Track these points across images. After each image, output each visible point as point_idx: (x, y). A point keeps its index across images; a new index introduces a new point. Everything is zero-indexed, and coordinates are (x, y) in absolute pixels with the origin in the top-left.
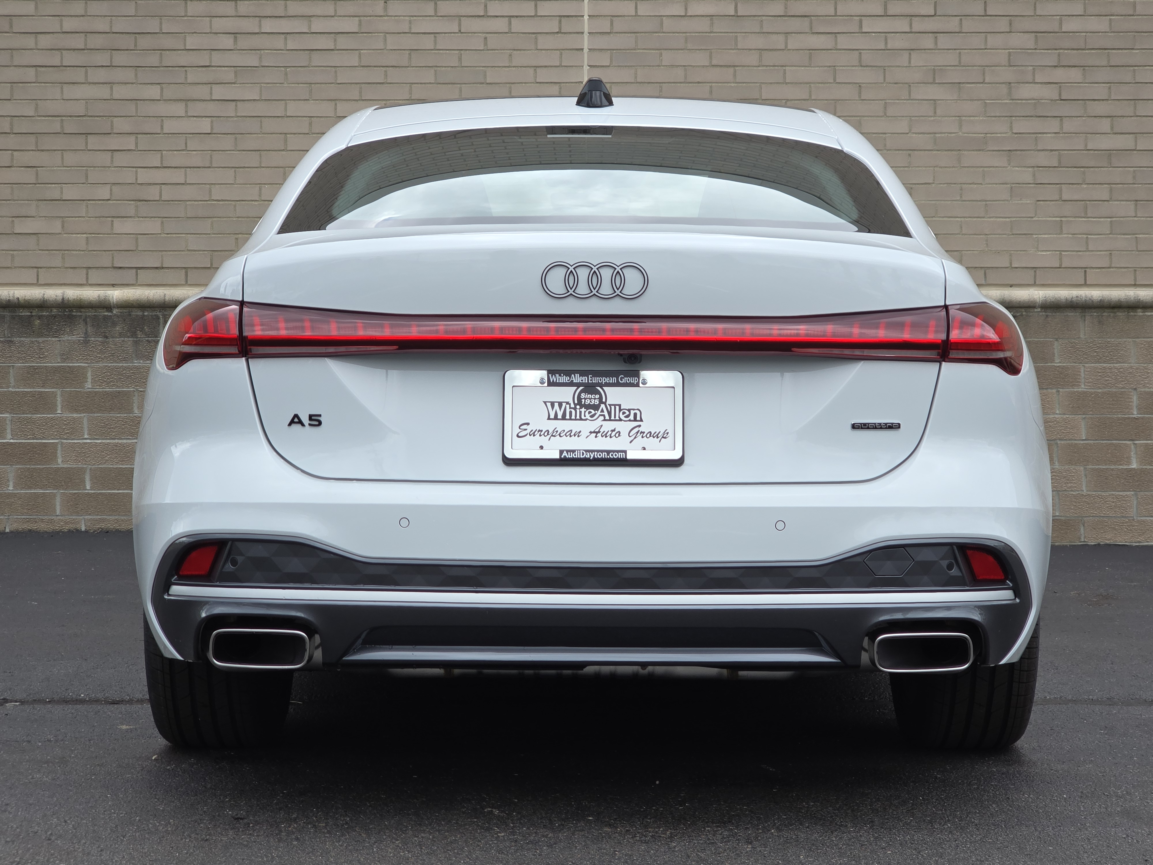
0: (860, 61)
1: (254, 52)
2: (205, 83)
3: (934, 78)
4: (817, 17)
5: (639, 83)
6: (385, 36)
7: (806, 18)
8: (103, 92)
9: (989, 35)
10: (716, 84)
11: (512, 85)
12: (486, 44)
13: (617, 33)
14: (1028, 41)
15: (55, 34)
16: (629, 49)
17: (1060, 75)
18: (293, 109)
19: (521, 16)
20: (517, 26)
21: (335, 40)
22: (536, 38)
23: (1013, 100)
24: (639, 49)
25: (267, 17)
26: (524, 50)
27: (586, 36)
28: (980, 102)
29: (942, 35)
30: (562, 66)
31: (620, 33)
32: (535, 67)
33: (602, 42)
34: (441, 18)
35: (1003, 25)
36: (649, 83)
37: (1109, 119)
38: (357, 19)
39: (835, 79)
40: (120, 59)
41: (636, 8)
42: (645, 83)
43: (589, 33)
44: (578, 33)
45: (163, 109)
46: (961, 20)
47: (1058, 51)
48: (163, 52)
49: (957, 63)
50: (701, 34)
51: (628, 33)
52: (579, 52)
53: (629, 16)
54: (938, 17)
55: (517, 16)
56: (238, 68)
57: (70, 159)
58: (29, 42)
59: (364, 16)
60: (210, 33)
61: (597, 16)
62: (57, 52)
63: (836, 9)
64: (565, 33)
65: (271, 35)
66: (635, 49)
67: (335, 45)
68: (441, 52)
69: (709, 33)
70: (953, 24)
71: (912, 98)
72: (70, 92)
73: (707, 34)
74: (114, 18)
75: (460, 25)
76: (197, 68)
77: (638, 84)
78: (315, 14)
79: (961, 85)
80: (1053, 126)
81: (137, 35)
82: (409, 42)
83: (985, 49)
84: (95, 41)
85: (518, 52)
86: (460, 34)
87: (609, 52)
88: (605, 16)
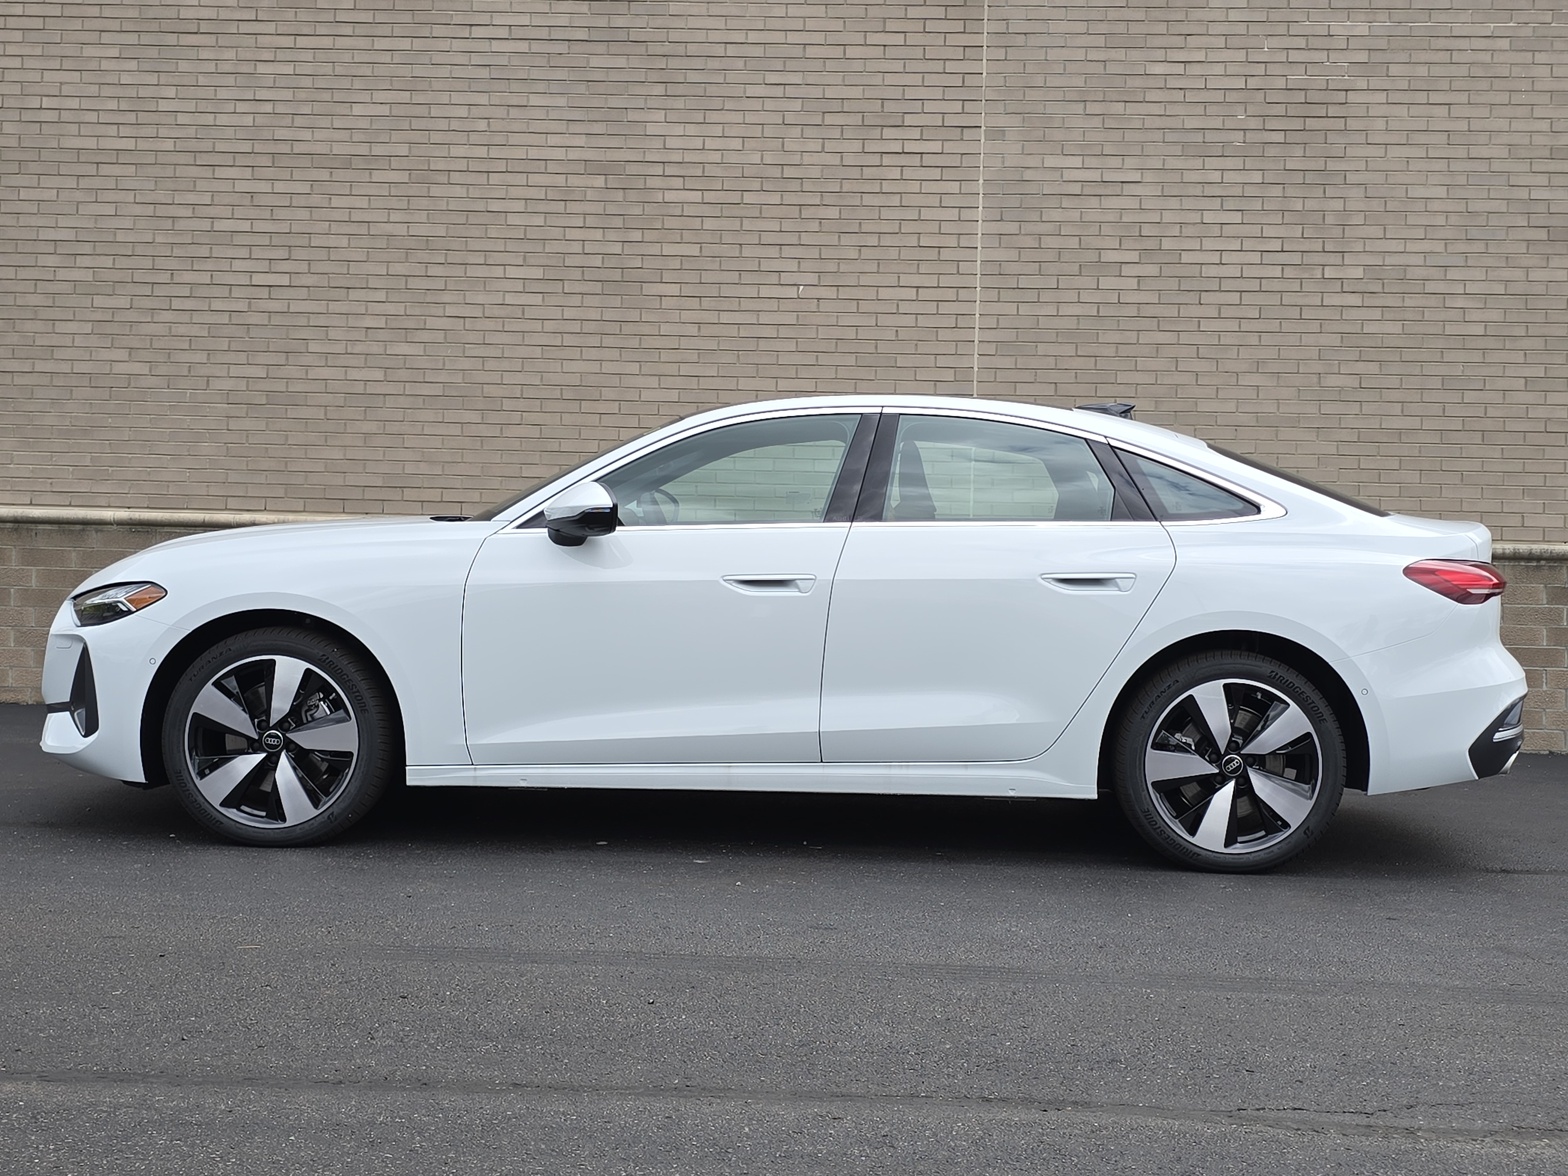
0: (1198, 354)
1: (713, 337)
2: (675, 362)
3: (1258, 369)
4: (1163, 319)
5: (1019, 368)
6: (817, 328)
7: (1155, 319)
8: (595, 367)
9: (1303, 335)
10: (1081, 371)
11: (917, 368)
12: (897, 336)
13: (1002, 328)
14: (1336, 340)
15: (558, 321)
16: (1011, 342)
17: (1360, 368)
18: (743, 383)
19: (926, 314)
20: (922, 321)
21: (779, 330)
22: (937, 332)
23: (1322, 387)
24: (1019, 342)
26: (928, 341)
27: (977, 330)
28: (1294, 389)
29: (1265, 334)
30: (957, 354)
31: (1005, 328)
32: (936, 354)
33: (990, 336)
34: (862, 314)
35: (1315, 327)
36: (1027, 369)
37: (1400, 404)
38: (796, 313)
39: (1177, 368)
40: (608, 341)
41: (1018, 309)
42: (1024, 368)
43: (980, 328)
44: (971, 328)
45: (640, 382)
46: (1281, 322)
47: (1360, 349)
48: (642, 336)
49: (1276, 357)
50: (1069, 330)
51: (1011, 328)
52: (971, 343)
53: (1012, 315)
54: (1262, 320)
55: (923, 314)
56: (700, 351)
57: (567, 419)
58: (538, 326)
59: (802, 311)
60: (680, 322)
61: (986, 315)
62: (558, 334)
63: (1179, 312)
65: (728, 325)
66: (1016, 342)
67: (778, 334)
68: (861, 341)
69: (1076, 329)
70: (1274, 326)
71: (1239, 384)
72: (568, 366)
74: (606, 309)
75: (876, 320)
77: (1018, 370)
79: (1280, 375)
80: (1355, 408)
82: (837, 333)
83: (1300, 346)
84: (589, 327)
85: (923, 342)
86: (876, 327)
87: (995, 343)
88: (992, 315)
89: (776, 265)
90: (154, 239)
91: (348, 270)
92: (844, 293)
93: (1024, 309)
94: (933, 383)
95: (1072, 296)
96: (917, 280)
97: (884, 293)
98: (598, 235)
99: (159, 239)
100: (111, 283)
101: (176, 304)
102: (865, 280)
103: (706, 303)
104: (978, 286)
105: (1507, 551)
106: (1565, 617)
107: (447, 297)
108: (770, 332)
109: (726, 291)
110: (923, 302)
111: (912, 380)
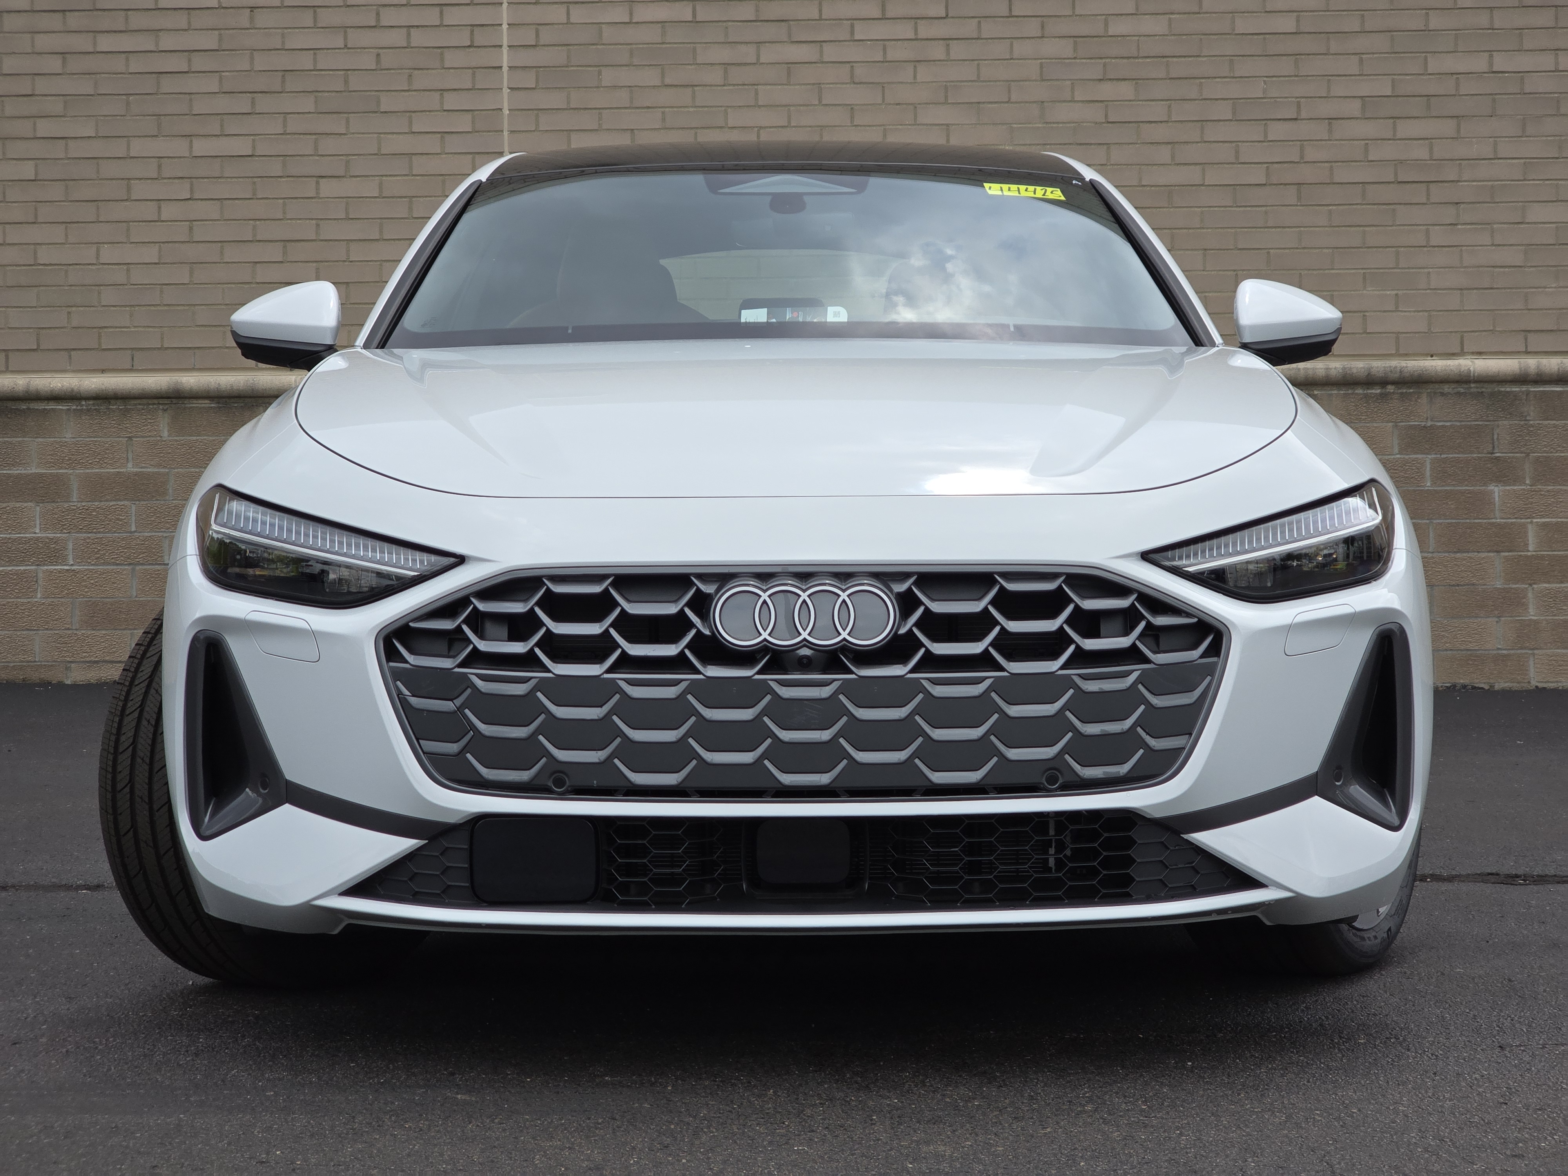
0: (852, 77)
1: (87, 76)
2: (27, 117)
3: (946, 97)
4: (797, 22)
5: (573, 109)
7: (783, 23)
9: (1015, 42)
10: (670, 109)
11: (413, 114)
12: (378, 62)
13: (544, 45)
16: (560, 67)
17: (1107, 91)
18: (138, 147)
19: (422, 26)
20: (418, 38)
21: (190, 60)
22: (442, 54)
23: (1047, 123)
24: (572, 66)
25: (104, 32)
26: (428, 69)
27: (505, 50)
28: (1004, 127)
29: (956, 41)
30: (476, 89)
31: (548, 45)
32: (441, 90)
33: (526, 58)
34: (322, 30)
35: (1032, 28)
36: (586, 109)
37: (1170, 146)
38: (217, 32)
39: (820, 100)
41: (568, 14)
42: (581, 109)
43: (509, 46)
44: (495, 46)
46: (979, 22)
47: (1104, 60)
49: (975, 78)
50: (650, 46)
51: (559, 45)
52: (496, 71)
53: (559, 24)
54: (951, 20)
55: (418, 27)
56: (68, 98)
59: (226, 29)
60: (33, 53)
61: (519, 24)
63: (820, 11)
64: (479, 47)
65: (110, 55)
66: (567, 66)
67: (189, 66)
68: (323, 72)
69: (660, 44)
70: (969, 28)
71: (918, 122)
73: (658, 46)
75: (345, 38)
76: (16, 98)
77: (573, 111)
78: (164, 28)
79: (981, 106)
82: (282, 61)
83: (1011, 59)
85: (420, 72)
86: (346, 50)
87: (535, 69)
88: (528, 24)
93: (579, 15)
94: (439, 135)
103: (74, 21)
105: (1333, 373)
106: (1428, 473)
108: (177, 63)
110: (418, 7)
111: (406, 133)
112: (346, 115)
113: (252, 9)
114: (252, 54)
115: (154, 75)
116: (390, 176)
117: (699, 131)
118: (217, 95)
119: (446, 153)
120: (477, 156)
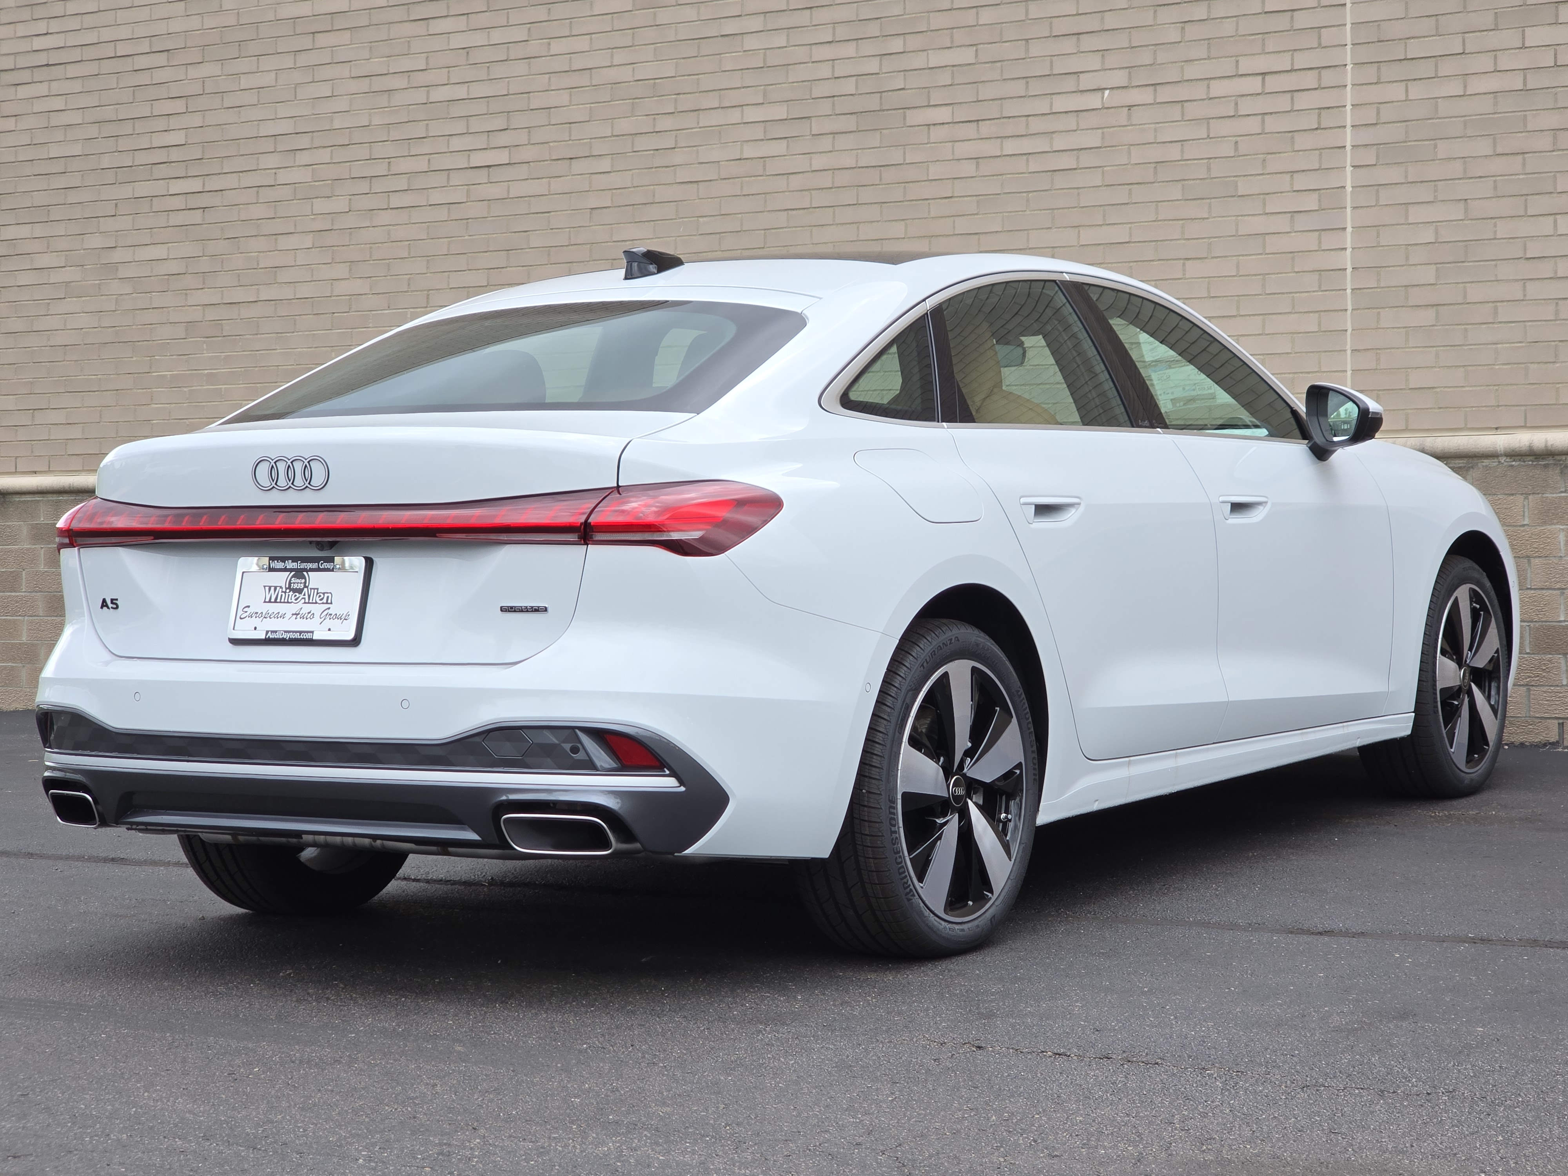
1: (995, 177)
2: (948, 216)
5: (1410, 183)
10: (1502, 178)
11: (1267, 196)
12: (1236, 149)
13: (1384, 123)
15: (805, 174)
16: (1398, 143)
19: (1276, 113)
20: (1271, 124)
21: (1078, 158)
22: (1293, 138)
24: (1410, 141)
25: (1009, 137)
26: (1280, 153)
27: (1349, 130)
30: (1322, 169)
31: (1388, 123)
32: (1291, 172)
33: (1367, 136)
34: (1189, 122)
36: (1422, 182)
38: (1100, 131)
41: (1407, 91)
42: (1417, 182)
43: (1352, 126)
44: (1340, 127)
48: (907, 185)
50: (1483, 116)
51: (1398, 122)
52: (1341, 150)
53: (1398, 101)
55: (1271, 113)
56: (981, 197)
59: (1108, 127)
60: (953, 160)
61: (1361, 104)
62: (807, 193)
64: (1325, 129)
65: (1013, 158)
66: (1405, 142)
68: (1189, 162)
69: (1492, 114)
73: (1491, 116)
74: (860, 151)
75: (1208, 129)
76: (939, 200)
77: (1409, 185)
78: (1056, 130)
81: (882, 168)
82: (1155, 154)
84: (843, 178)
85: (1273, 156)
86: (1208, 140)
87: (1375, 147)
88: (1370, 104)
89: (1073, 65)
90: (370, 121)
91: (570, 136)
92: (1165, 94)
93: (1417, 91)
94: (1289, 215)
95: (1484, 63)
96: (1261, 64)
97: (1219, 88)
98: (850, 50)
99: (377, 121)
100: (330, 182)
101: (396, 201)
102: (1192, 72)
103: (986, 129)
104: (1349, 61)
107: (678, 158)
108: (1067, 162)
109: (1011, 109)
110: (1272, 95)
111: (1260, 214)
112: (1208, 201)
113: (1130, 107)
114: (1129, 149)
115: (1049, 173)
116: (1246, 255)
117: (1529, 197)
118: (1101, 188)
119: (1295, 232)
120: (1323, 232)
